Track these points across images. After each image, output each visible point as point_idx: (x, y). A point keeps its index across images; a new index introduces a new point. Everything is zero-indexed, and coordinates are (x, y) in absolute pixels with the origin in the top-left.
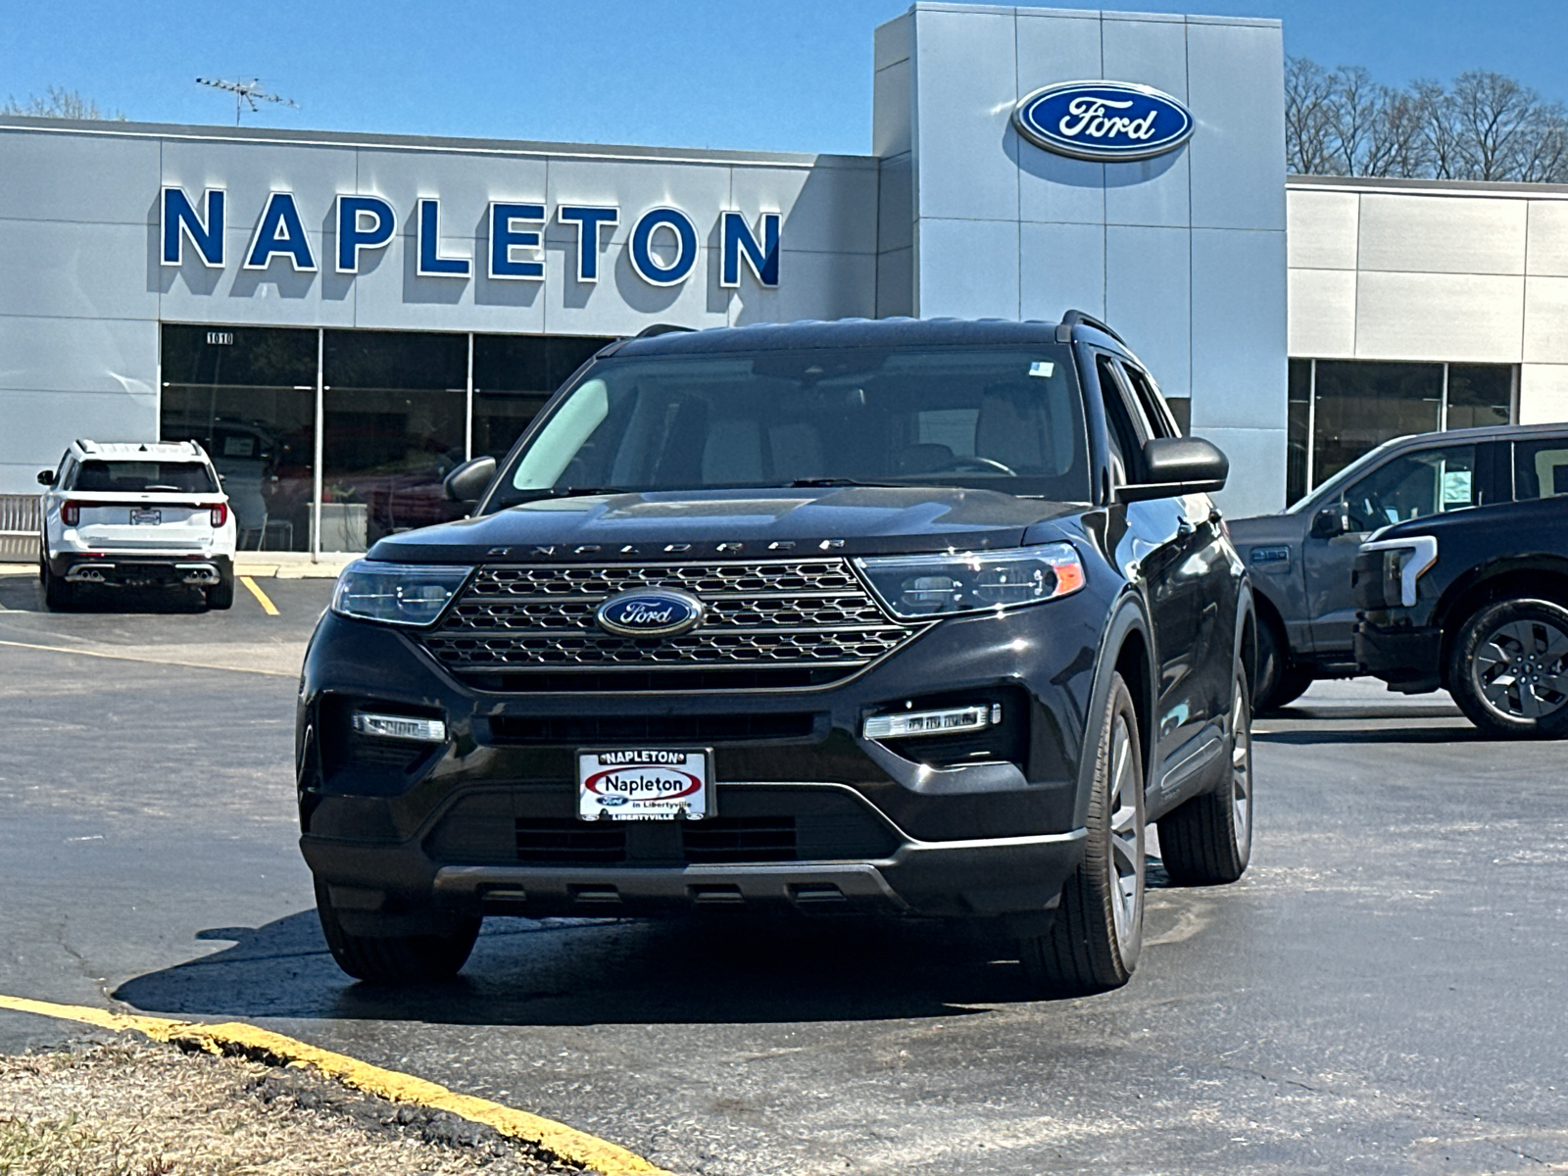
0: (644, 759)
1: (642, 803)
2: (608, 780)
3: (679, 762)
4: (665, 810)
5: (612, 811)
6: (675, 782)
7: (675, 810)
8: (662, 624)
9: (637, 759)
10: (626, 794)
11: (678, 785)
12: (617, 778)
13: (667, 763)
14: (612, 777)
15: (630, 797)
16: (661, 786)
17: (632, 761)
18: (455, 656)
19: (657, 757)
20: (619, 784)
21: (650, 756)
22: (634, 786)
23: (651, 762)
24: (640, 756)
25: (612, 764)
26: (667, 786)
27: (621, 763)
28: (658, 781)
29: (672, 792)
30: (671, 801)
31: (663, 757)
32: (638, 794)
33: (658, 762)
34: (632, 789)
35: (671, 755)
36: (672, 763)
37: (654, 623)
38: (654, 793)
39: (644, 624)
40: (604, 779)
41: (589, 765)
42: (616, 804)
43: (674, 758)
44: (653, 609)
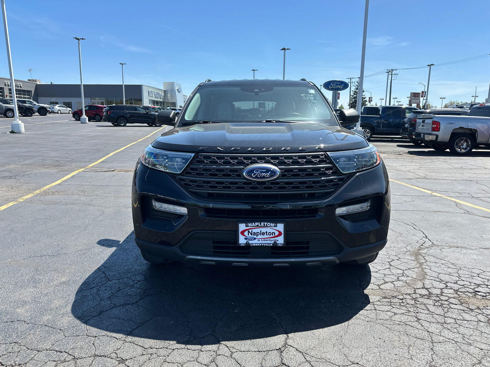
0: (262, 225)
1: (261, 240)
2: (249, 232)
3: (274, 226)
4: (269, 242)
5: (250, 242)
6: (273, 233)
7: (273, 242)
8: (267, 177)
9: (259, 225)
10: (255, 236)
11: (274, 234)
12: (252, 231)
13: (270, 226)
14: (250, 231)
15: (257, 238)
16: (267, 234)
17: (258, 226)
18: (190, 185)
19: (267, 224)
20: (253, 233)
21: (264, 224)
22: (258, 234)
23: (264, 226)
24: (260, 224)
25: (250, 226)
26: (270, 234)
27: (254, 226)
28: (266, 232)
29: (271, 236)
30: (271, 239)
31: (269, 224)
32: (259, 237)
33: (267, 226)
34: (257, 235)
35: (272, 224)
36: (272, 226)
37: (264, 177)
38: (265, 236)
39: (261, 178)
40: (247, 231)
41: (242, 227)
42: (251, 240)
43: (272, 225)
44: (264, 172)
